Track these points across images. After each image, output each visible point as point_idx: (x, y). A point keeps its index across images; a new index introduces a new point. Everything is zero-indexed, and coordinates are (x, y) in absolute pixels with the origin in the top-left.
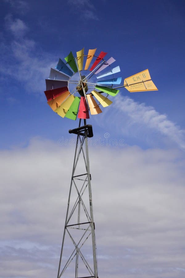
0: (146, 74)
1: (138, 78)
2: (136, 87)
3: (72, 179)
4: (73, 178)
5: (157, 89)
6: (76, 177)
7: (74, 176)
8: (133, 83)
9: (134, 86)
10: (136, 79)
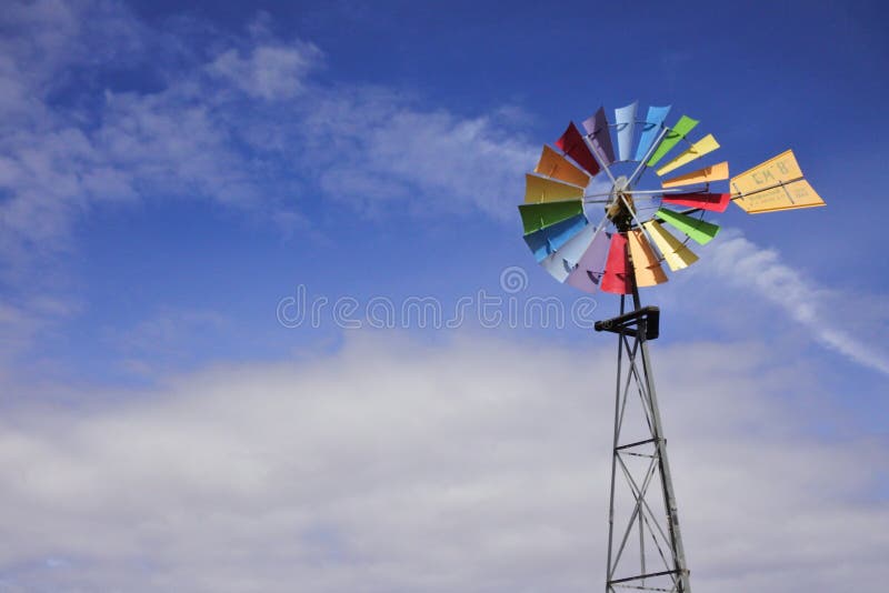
0: (786, 164)
1: (768, 174)
2: (763, 199)
3: (615, 453)
4: (619, 451)
5: (821, 201)
6: (625, 447)
7: (619, 445)
8: (754, 190)
9: (760, 197)
10: (760, 177)
